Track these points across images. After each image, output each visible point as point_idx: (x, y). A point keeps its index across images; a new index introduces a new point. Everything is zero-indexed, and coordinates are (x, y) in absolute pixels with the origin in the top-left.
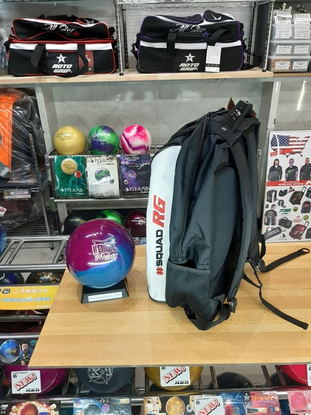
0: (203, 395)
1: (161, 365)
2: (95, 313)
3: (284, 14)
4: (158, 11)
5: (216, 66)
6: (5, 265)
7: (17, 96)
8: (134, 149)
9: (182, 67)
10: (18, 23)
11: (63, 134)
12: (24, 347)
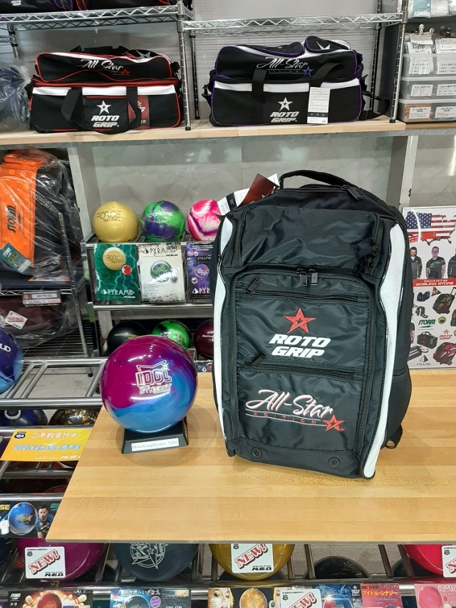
0: (293, 588)
1: (233, 542)
2: (140, 467)
3: (421, 39)
4: (241, 38)
5: (323, 115)
6: (20, 399)
7: (43, 161)
8: (206, 234)
9: (273, 117)
10: (45, 59)
11: (107, 214)
12: (41, 513)
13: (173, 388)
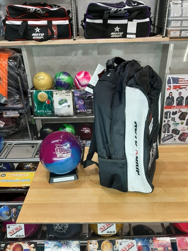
0: (124, 240)
1: (98, 223)
3: (176, 1)
5: (134, 34)
6: (3, 158)
7: (11, 53)
8: (83, 86)
9: (112, 35)
10: (11, 8)
11: (39, 77)
12: (14, 210)
13: (72, 155)
